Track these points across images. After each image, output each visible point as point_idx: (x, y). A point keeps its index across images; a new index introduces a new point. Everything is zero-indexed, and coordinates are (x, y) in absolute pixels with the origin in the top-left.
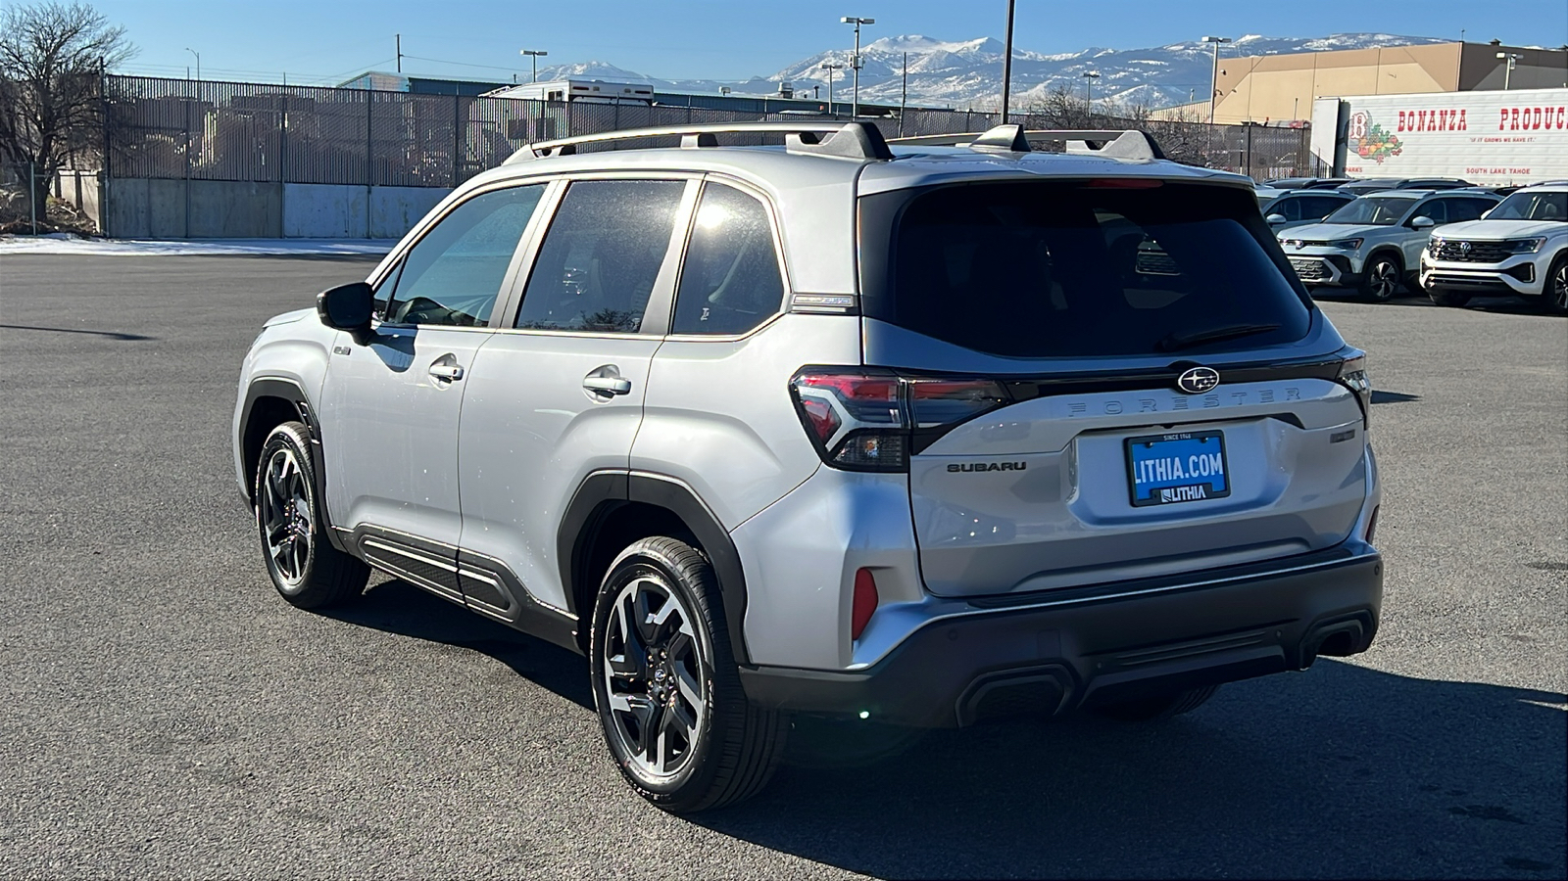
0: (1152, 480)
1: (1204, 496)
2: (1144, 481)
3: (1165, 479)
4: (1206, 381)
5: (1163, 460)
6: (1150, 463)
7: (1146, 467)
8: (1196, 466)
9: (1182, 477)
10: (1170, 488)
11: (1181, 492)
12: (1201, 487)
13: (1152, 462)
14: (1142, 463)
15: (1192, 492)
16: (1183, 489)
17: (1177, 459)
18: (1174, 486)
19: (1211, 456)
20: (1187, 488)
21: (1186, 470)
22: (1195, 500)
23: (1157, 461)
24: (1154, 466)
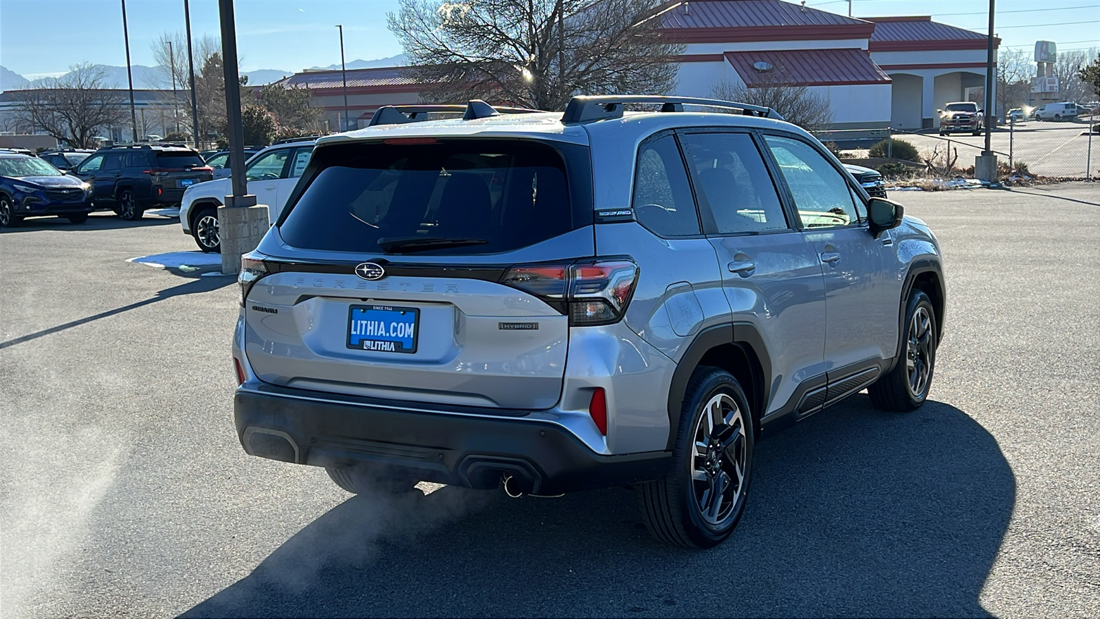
0: (363, 333)
1: (394, 350)
2: (358, 333)
3: (372, 334)
4: (373, 272)
5: (373, 322)
6: (364, 322)
7: (361, 325)
8: (395, 329)
9: (384, 335)
10: (371, 340)
11: (378, 344)
12: (392, 343)
13: (366, 322)
14: (359, 321)
15: (386, 346)
16: (380, 343)
17: (382, 323)
18: (374, 339)
19: (407, 324)
20: (383, 343)
21: (387, 330)
22: (387, 351)
23: (369, 322)
24: (366, 325)
